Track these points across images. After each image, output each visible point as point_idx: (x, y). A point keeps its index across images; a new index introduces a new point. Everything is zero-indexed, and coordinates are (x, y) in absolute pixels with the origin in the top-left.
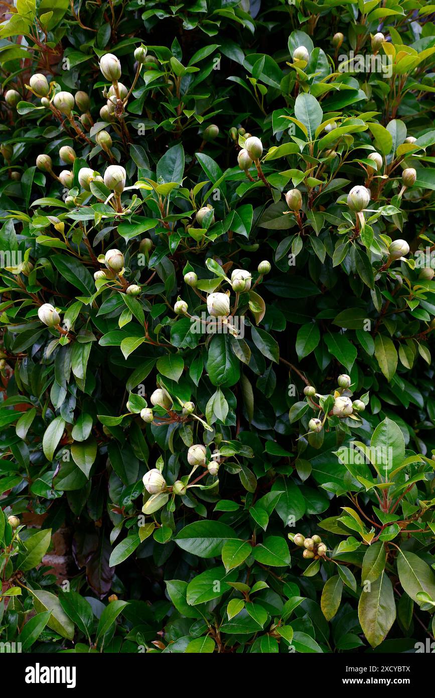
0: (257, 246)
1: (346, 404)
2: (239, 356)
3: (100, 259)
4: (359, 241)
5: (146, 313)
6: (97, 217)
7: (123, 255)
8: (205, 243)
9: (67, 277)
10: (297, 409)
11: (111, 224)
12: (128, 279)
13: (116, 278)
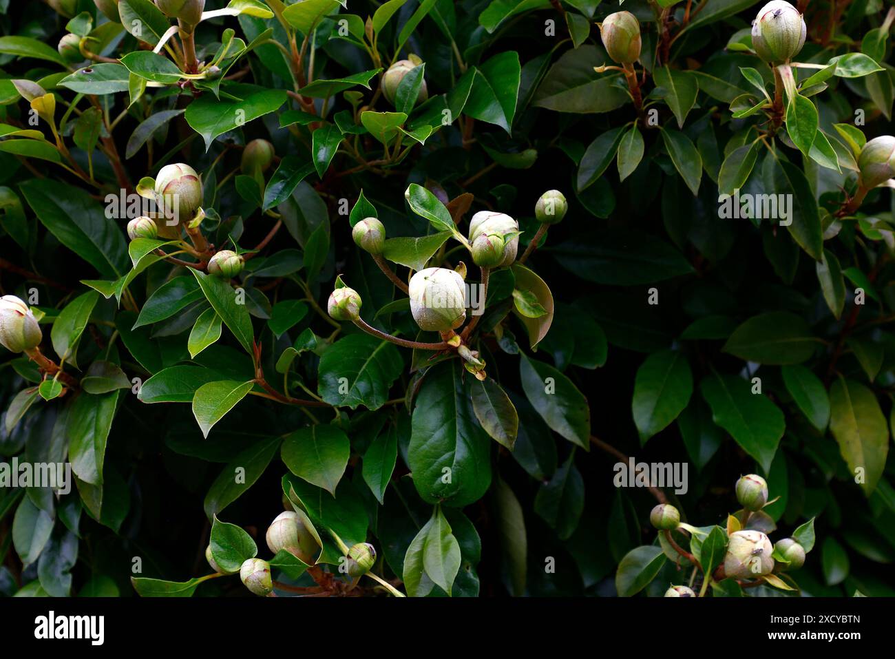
0: (532, 154)
1: (758, 547)
2: (488, 428)
3: (143, 188)
4: (782, 138)
5: (258, 323)
6: (134, 84)
7: (199, 178)
8: (403, 148)
9: (60, 233)
10: (636, 564)
11: (171, 103)
12: (211, 237)
13: (182, 236)
